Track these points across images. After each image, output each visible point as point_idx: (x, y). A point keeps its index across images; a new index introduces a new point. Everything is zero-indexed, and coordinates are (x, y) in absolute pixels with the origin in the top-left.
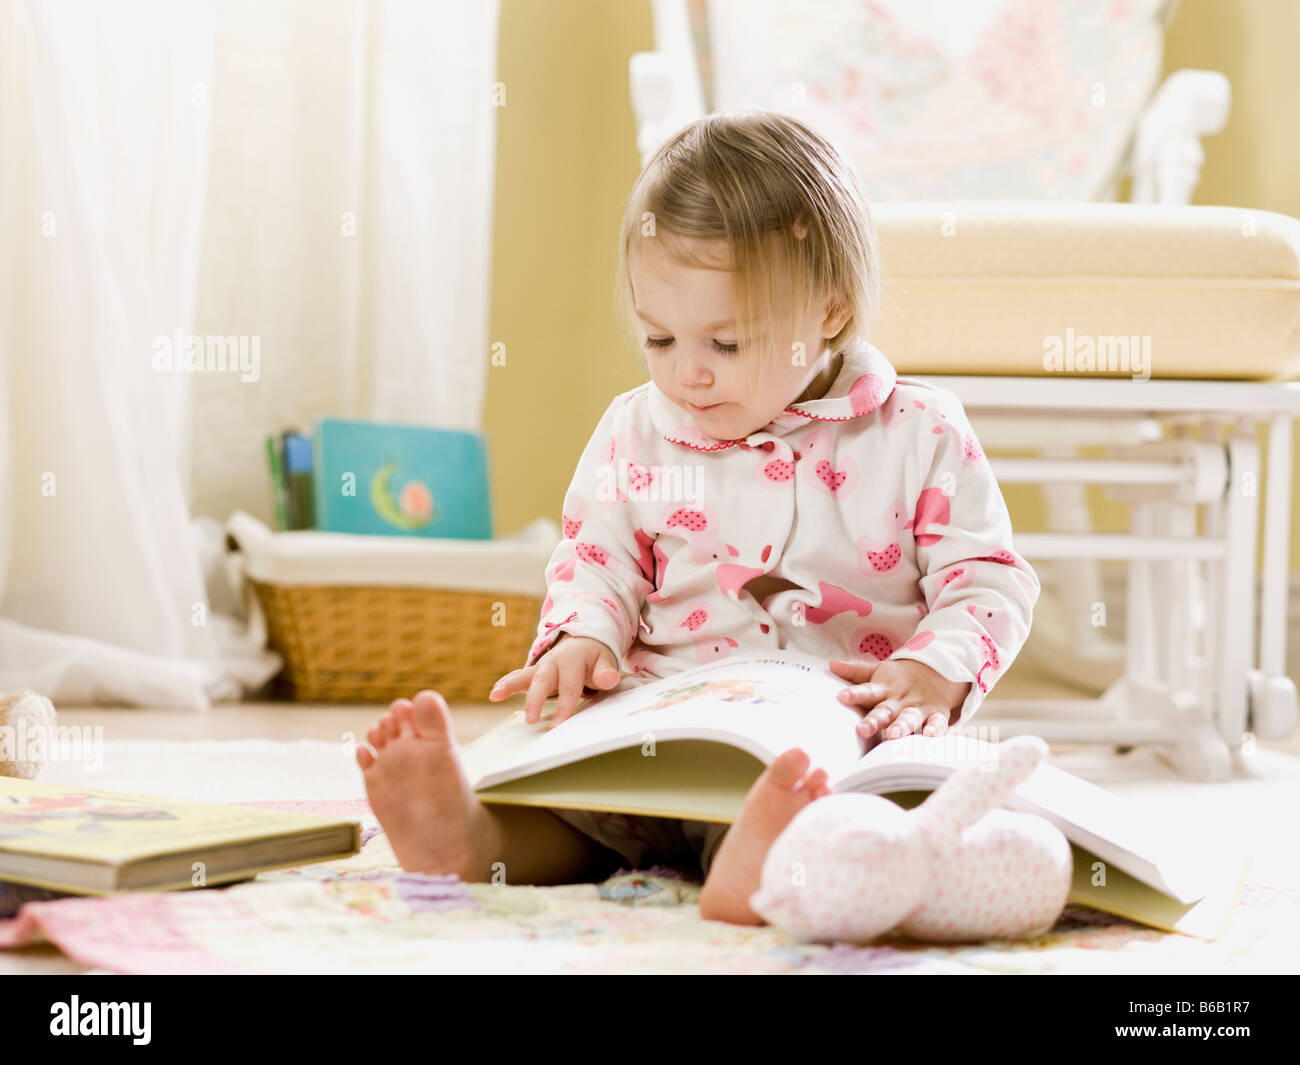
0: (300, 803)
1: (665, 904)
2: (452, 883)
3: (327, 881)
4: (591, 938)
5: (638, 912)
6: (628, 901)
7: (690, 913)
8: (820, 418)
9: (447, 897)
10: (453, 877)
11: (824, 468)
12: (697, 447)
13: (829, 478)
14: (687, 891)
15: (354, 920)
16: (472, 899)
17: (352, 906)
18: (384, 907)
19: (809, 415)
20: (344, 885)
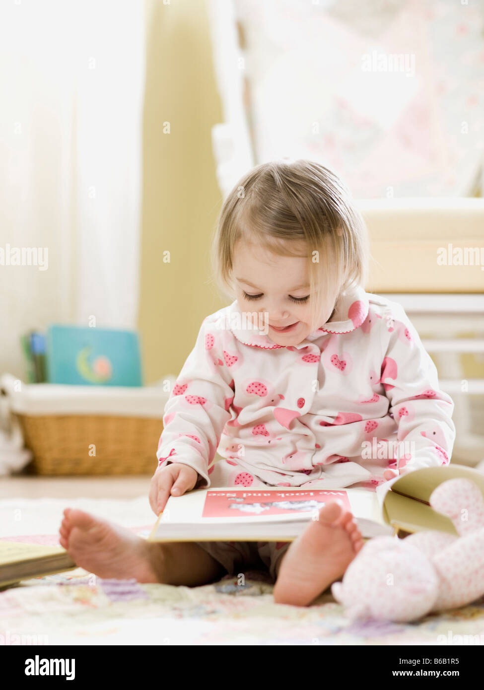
0: (43, 536)
1: (253, 595)
2: (133, 584)
3: (61, 584)
4: (213, 616)
5: (239, 599)
6: (232, 593)
7: (268, 599)
8: (332, 332)
9: (129, 593)
10: (133, 581)
11: (335, 359)
12: (264, 347)
13: (338, 364)
14: (265, 587)
15: (78, 607)
16: (144, 593)
17: (77, 600)
18: (95, 600)
19: (326, 330)
20: (71, 588)
